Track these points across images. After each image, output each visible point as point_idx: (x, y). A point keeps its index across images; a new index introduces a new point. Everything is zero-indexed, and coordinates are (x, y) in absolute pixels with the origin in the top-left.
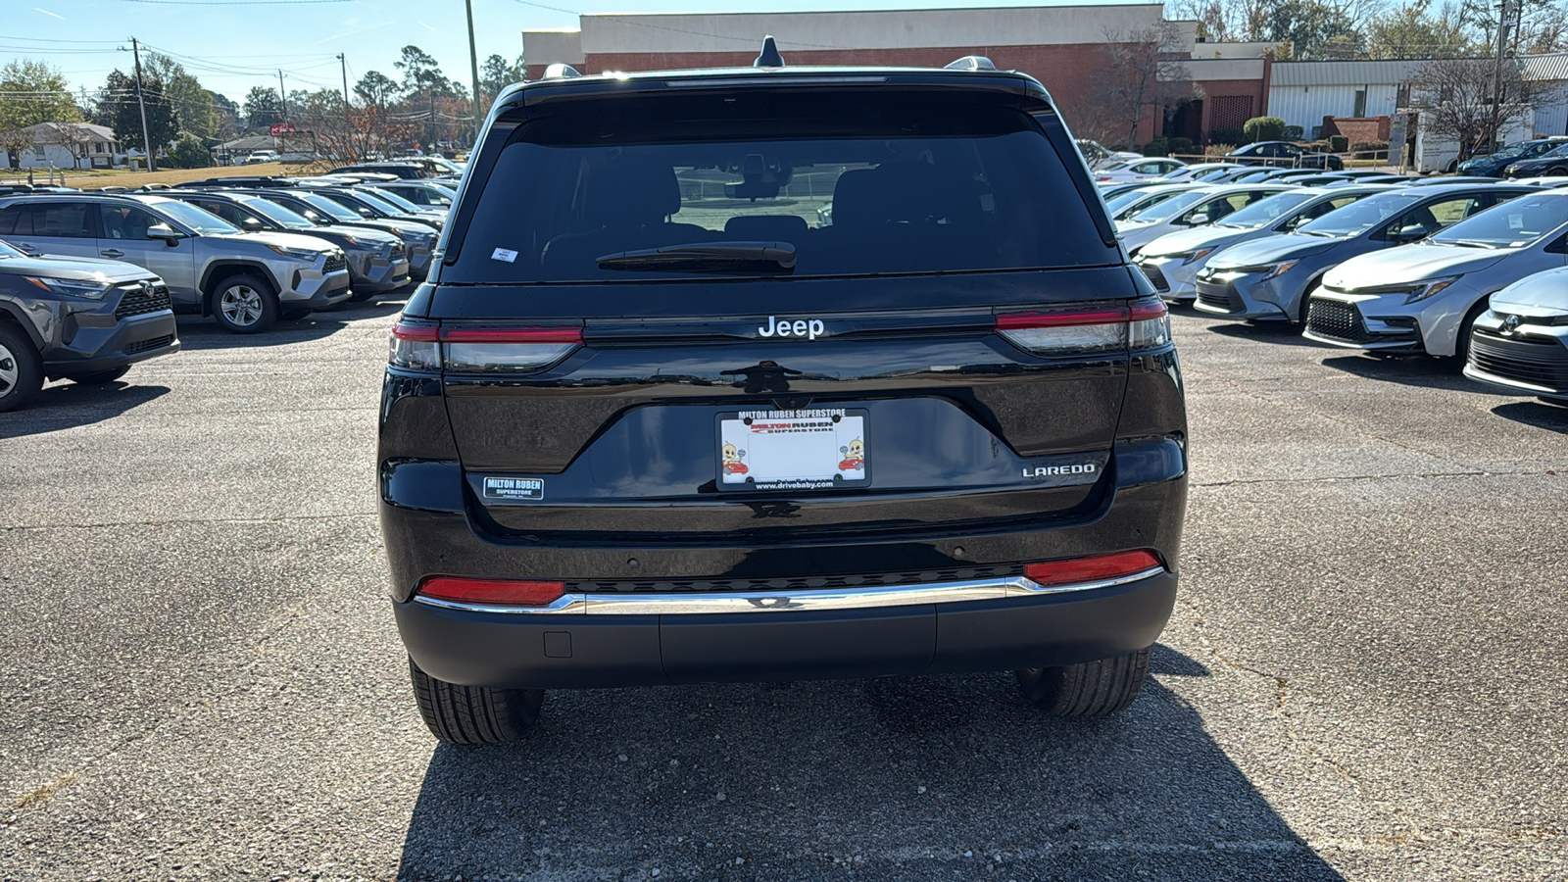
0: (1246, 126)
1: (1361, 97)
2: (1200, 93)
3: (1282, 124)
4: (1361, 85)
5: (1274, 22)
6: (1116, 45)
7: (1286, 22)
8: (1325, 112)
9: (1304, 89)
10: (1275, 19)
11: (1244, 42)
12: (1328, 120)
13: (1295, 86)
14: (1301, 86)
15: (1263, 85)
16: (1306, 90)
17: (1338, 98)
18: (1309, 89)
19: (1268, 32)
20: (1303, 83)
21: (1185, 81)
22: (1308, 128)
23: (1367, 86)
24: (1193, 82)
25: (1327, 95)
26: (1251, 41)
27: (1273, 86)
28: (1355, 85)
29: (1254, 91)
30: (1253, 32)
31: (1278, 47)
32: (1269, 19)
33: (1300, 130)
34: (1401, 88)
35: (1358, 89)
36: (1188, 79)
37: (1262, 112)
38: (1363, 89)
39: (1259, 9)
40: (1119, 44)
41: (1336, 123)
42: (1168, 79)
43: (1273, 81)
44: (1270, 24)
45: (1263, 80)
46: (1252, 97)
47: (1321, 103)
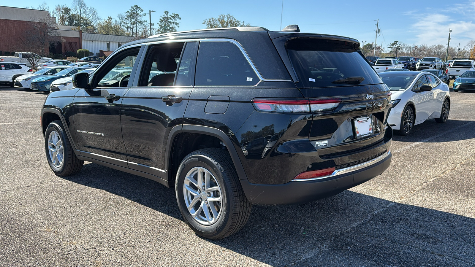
0: (78, 51)
1: (108, 45)
2: (64, 40)
3: (89, 51)
4: (108, 42)
5: (69, 20)
6: (34, 23)
7: (72, 20)
8: (99, 49)
9: (92, 41)
10: (69, 19)
11: (59, 25)
12: (101, 51)
13: (89, 40)
14: (91, 40)
15: (80, 39)
16: (93, 42)
17: (102, 45)
18: (94, 42)
19: (67, 23)
20: (92, 40)
21: (59, 36)
22: (95, 53)
23: (110, 42)
24: (61, 36)
25: (99, 44)
26: (62, 25)
27: (83, 40)
28: (106, 41)
29: (77, 41)
30: (62, 22)
31: (76, 28)
32: (67, 19)
33: (93, 54)
34: (119, 43)
35: (107, 43)
36: (60, 36)
37: (81, 48)
38: (109, 43)
39: (63, 16)
40: (36, 22)
41: (104, 52)
42: (53, 35)
43: (83, 38)
44: (68, 21)
45: (80, 38)
46: (77, 43)
47: (97, 46)
